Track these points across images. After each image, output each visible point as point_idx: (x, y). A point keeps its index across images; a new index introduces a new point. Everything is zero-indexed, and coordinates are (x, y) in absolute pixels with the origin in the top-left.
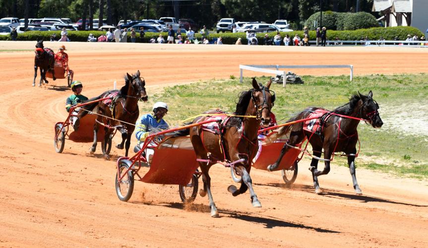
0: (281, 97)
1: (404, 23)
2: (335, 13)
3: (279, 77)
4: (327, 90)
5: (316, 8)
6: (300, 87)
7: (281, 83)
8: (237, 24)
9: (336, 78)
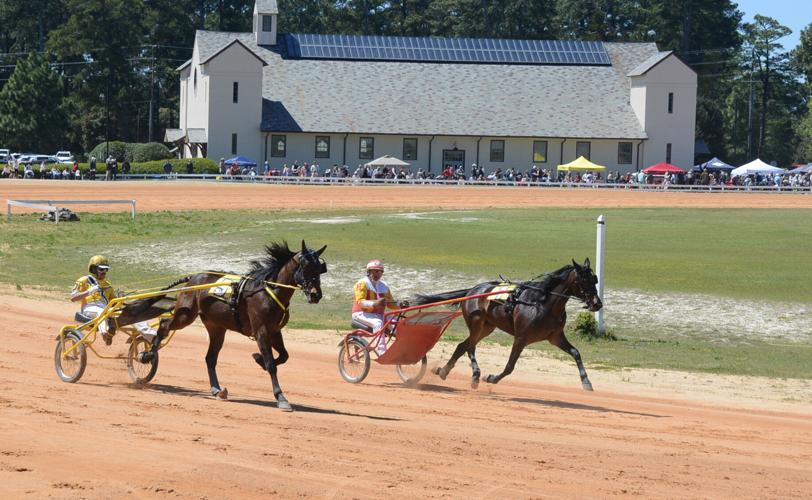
0: (50, 236)
1: (200, 155)
2: (124, 143)
3: (52, 213)
4: (105, 227)
5: (100, 138)
6: (75, 225)
7: (54, 220)
8: (12, 155)
9: (118, 214)
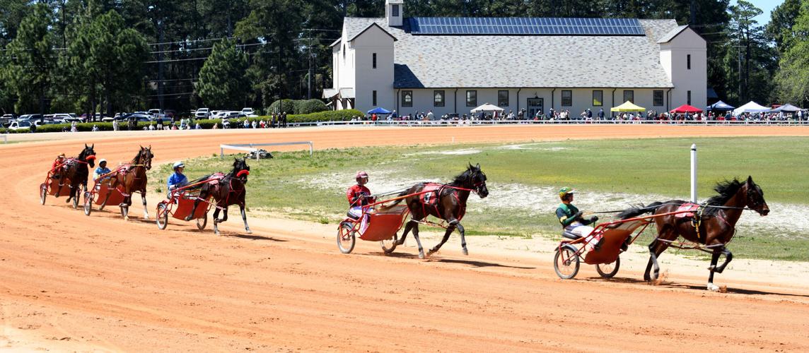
0: (257, 169)
1: (349, 107)
2: (292, 100)
3: (253, 153)
4: (293, 162)
5: (276, 97)
6: (270, 161)
7: (255, 158)
8: (212, 112)
9: (299, 152)
